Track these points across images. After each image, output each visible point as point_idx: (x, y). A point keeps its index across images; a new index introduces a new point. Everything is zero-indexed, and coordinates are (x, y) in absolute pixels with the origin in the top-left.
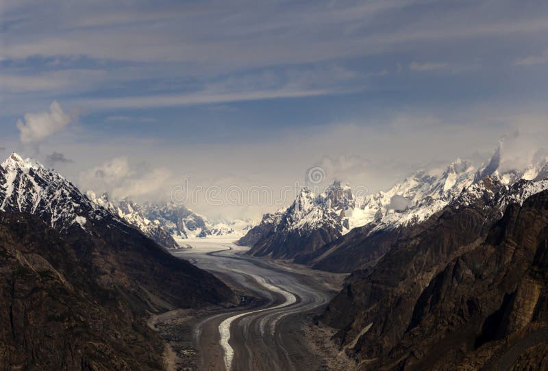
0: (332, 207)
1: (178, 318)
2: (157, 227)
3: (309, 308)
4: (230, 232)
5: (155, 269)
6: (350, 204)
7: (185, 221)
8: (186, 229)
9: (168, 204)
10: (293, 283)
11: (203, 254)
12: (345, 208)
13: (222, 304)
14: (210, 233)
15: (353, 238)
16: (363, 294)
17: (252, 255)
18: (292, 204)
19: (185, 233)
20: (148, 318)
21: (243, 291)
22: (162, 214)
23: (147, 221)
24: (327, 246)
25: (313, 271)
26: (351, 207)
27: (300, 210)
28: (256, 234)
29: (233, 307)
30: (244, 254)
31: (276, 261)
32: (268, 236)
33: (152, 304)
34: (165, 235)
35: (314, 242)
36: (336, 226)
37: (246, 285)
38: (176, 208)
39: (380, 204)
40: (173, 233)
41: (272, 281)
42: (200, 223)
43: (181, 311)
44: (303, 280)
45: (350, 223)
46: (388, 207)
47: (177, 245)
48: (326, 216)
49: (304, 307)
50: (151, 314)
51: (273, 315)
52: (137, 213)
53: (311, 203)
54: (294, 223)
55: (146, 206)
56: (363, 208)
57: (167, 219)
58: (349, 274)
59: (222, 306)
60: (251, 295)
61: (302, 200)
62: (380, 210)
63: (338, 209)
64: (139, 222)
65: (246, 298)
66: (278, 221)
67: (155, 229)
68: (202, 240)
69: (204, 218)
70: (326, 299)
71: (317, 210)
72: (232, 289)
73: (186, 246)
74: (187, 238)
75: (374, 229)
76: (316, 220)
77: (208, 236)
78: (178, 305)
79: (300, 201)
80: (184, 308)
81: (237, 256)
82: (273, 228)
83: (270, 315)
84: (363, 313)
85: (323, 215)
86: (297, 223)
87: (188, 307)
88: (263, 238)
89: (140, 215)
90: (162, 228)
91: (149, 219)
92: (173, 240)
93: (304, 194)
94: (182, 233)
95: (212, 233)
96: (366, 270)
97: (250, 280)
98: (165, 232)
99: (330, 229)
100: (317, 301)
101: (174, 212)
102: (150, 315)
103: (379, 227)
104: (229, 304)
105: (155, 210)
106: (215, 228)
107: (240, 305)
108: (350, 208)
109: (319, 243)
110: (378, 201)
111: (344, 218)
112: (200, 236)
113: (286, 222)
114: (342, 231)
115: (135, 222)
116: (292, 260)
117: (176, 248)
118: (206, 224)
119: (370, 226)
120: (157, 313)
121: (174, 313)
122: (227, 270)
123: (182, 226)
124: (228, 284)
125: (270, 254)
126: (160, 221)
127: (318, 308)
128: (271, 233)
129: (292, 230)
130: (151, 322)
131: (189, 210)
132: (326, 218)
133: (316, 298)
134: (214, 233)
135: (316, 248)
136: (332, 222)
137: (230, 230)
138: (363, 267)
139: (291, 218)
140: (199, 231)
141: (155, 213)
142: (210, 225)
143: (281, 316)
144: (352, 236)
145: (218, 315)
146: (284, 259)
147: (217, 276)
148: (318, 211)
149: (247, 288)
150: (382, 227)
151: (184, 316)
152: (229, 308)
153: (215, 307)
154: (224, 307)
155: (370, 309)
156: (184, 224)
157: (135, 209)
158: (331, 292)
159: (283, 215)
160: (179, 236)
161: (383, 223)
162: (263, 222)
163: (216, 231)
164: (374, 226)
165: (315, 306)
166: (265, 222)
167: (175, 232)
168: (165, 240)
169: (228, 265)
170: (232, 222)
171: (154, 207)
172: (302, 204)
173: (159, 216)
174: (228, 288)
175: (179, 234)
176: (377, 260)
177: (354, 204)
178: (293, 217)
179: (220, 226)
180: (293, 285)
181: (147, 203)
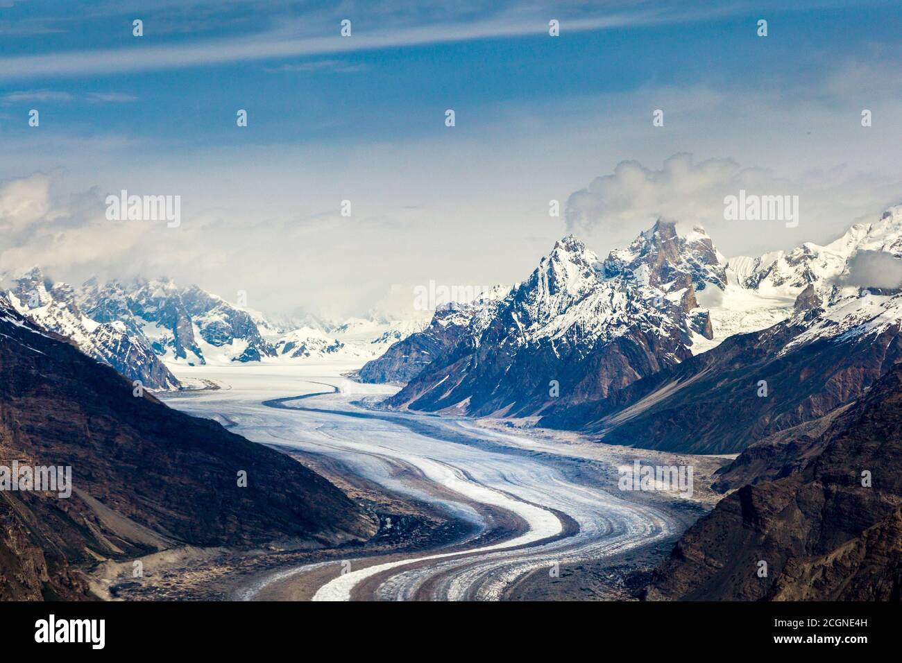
0: (653, 283)
1: (182, 570)
2: (119, 337)
3: (608, 549)
4: (331, 349)
5: (119, 440)
6: (712, 275)
7: (199, 324)
8: (200, 342)
9: (153, 284)
10: (545, 481)
11: (255, 403)
12: (695, 285)
13: (321, 535)
14: (272, 352)
15: (732, 362)
16: (798, 514)
17: (405, 406)
18: (526, 278)
19: (197, 352)
20: (92, 570)
21: (385, 500)
22: (136, 307)
23: (91, 325)
24: (649, 383)
25: (606, 449)
26: (716, 282)
27: (552, 293)
28: (414, 355)
29: (355, 543)
30: (379, 404)
31: (482, 422)
32: (453, 359)
33: (104, 531)
34: (140, 358)
35: (604, 373)
36: (673, 331)
37: (395, 485)
38: (174, 292)
39: (808, 275)
40: (165, 352)
41: (475, 475)
42: (243, 327)
43: (192, 552)
44: (579, 472)
45: (715, 324)
46: (837, 283)
47: (175, 382)
48: (638, 306)
49: (588, 548)
50: (99, 558)
51: (487, 567)
52: (62, 304)
53: (587, 275)
54: (535, 325)
55: (90, 289)
56: (753, 284)
57: (146, 317)
58: (734, 457)
59: (320, 541)
60: (412, 512)
61: (557, 267)
62: (810, 287)
63: (672, 289)
64: (69, 325)
65: (396, 519)
66: (485, 320)
67: (115, 342)
68: (251, 368)
69: (256, 316)
70: (662, 524)
71: (610, 291)
72: (351, 495)
73: (200, 385)
74: (203, 363)
75: (801, 339)
76: (607, 315)
77: (265, 359)
78: (183, 536)
79: (551, 271)
80: (203, 544)
81: (359, 411)
82: (471, 339)
83: (478, 569)
84: (808, 567)
85: (629, 305)
86: (544, 325)
87: (213, 543)
88: (439, 363)
89: (72, 309)
90: (132, 339)
91: (95, 319)
92: (163, 369)
93: (564, 255)
94: (189, 353)
95: (279, 351)
96: (792, 447)
97: (407, 472)
98: (141, 352)
99: (651, 339)
100: (632, 531)
101: (169, 302)
102: (96, 563)
103: (814, 332)
104: (340, 537)
105: (115, 297)
106: (288, 338)
107: (378, 540)
108: (710, 287)
109: (621, 374)
110: (802, 268)
111: (694, 312)
112: (244, 359)
113: (510, 322)
114: (691, 343)
115: (58, 326)
116: (535, 419)
117: (173, 388)
118: (261, 329)
119: (786, 331)
120: (118, 558)
121: (171, 558)
122: (332, 446)
123: (192, 335)
124: (337, 482)
125: (461, 404)
126: (126, 323)
127: (638, 551)
128: (464, 350)
129: (530, 342)
130: (98, 582)
131: (213, 296)
132: (636, 311)
133: (629, 524)
134: (284, 352)
135: (610, 388)
136: (657, 322)
137: (331, 342)
138: (776, 439)
139: (524, 311)
140: (240, 346)
141: (113, 305)
142: (274, 333)
143: (517, 572)
144: (730, 355)
145: (309, 567)
146: (506, 416)
147: (302, 462)
148: (612, 295)
149: (399, 494)
150: (827, 332)
151: (204, 566)
152: (342, 546)
153: (298, 543)
154: (328, 545)
155: (831, 557)
156: (196, 330)
157: (58, 296)
158: (678, 506)
159: (501, 306)
160: (180, 359)
161: (829, 323)
162: (434, 323)
163: (289, 346)
164: (800, 329)
165: (631, 546)
166: (444, 323)
167: (170, 350)
168: (140, 368)
169: (334, 432)
170: (336, 324)
171: (113, 291)
172: (559, 278)
173: (125, 312)
174: (339, 494)
175: (181, 354)
176: (827, 420)
177: (723, 277)
178: (533, 310)
179: (301, 336)
180: (545, 487)
181: (91, 282)
